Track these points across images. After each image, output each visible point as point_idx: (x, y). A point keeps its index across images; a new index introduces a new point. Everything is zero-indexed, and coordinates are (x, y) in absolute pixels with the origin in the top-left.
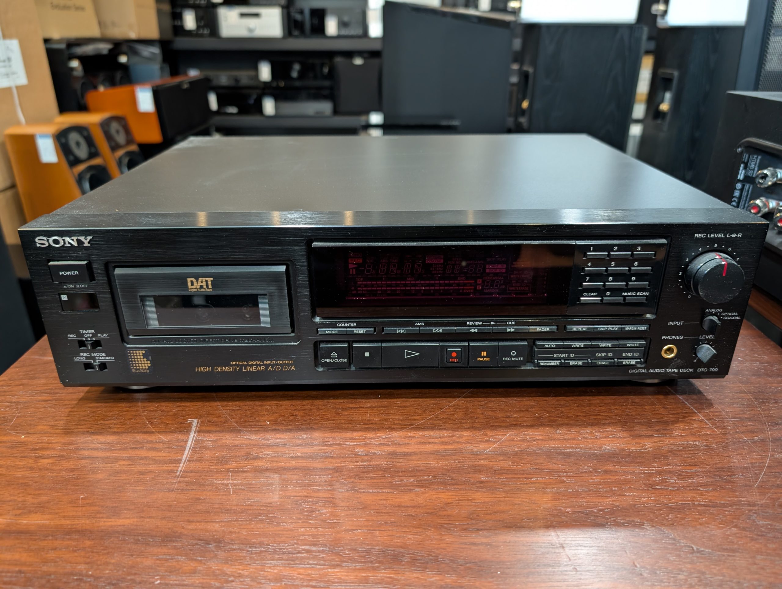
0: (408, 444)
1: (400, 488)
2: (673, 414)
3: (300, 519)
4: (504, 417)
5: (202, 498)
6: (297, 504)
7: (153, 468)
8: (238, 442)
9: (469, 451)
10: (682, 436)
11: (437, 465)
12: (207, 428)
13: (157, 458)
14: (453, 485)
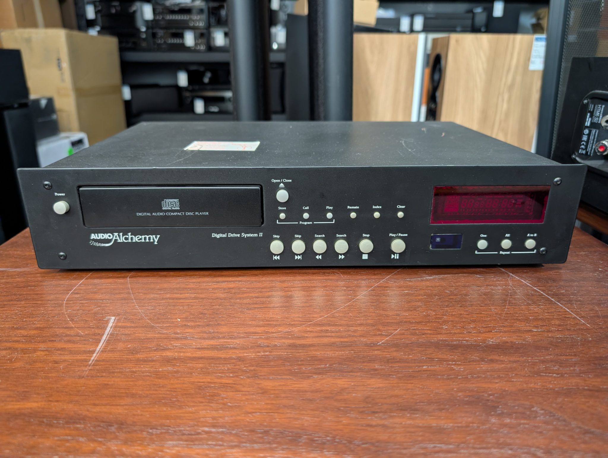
0: (307, 337)
1: (299, 375)
2: (548, 313)
3: (202, 402)
4: (394, 315)
5: (110, 383)
6: (199, 389)
7: (67, 357)
8: (150, 335)
9: (363, 343)
10: (558, 330)
11: (333, 355)
12: (123, 324)
13: (72, 349)
14: (349, 372)
